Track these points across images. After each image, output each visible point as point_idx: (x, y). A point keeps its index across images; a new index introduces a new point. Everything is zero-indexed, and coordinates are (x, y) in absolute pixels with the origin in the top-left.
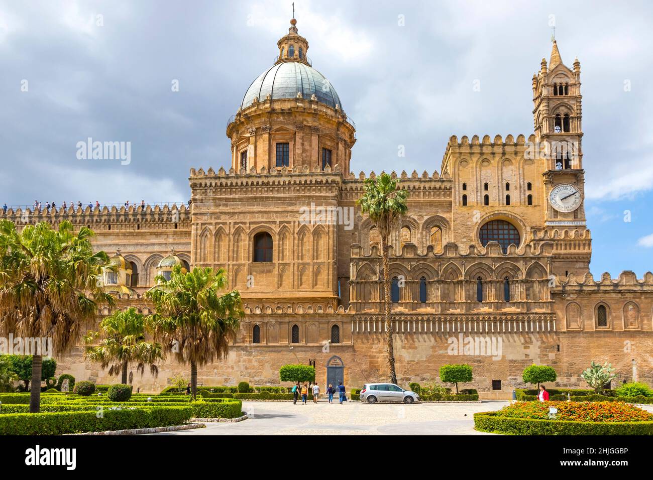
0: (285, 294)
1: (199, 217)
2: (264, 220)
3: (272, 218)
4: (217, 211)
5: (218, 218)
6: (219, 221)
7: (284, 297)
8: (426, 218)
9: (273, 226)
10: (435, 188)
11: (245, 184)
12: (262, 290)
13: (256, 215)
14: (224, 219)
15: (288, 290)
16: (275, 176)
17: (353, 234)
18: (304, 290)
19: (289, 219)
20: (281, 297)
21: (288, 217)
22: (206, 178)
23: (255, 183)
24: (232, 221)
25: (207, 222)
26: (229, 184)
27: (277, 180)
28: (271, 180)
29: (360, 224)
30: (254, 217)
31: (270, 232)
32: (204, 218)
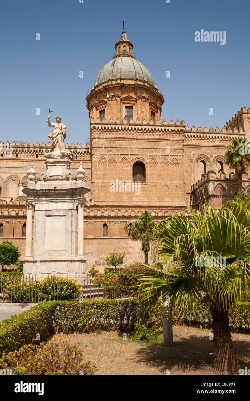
0: (155, 203)
1: (97, 149)
2: (140, 154)
3: (145, 152)
4: (109, 146)
5: (110, 151)
6: (110, 153)
7: (155, 205)
9: (145, 158)
11: (127, 129)
12: (140, 200)
13: (135, 150)
14: (114, 151)
15: (157, 201)
16: (146, 125)
17: (190, 165)
18: (167, 201)
19: (155, 153)
20: (153, 205)
21: (155, 152)
22: (102, 124)
23: (133, 129)
24: (119, 153)
25: (103, 153)
26: (117, 129)
27: (147, 127)
28: (143, 127)
29: (194, 159)
30: (133, 151)
31: (144, 162)
32: (101, 151)
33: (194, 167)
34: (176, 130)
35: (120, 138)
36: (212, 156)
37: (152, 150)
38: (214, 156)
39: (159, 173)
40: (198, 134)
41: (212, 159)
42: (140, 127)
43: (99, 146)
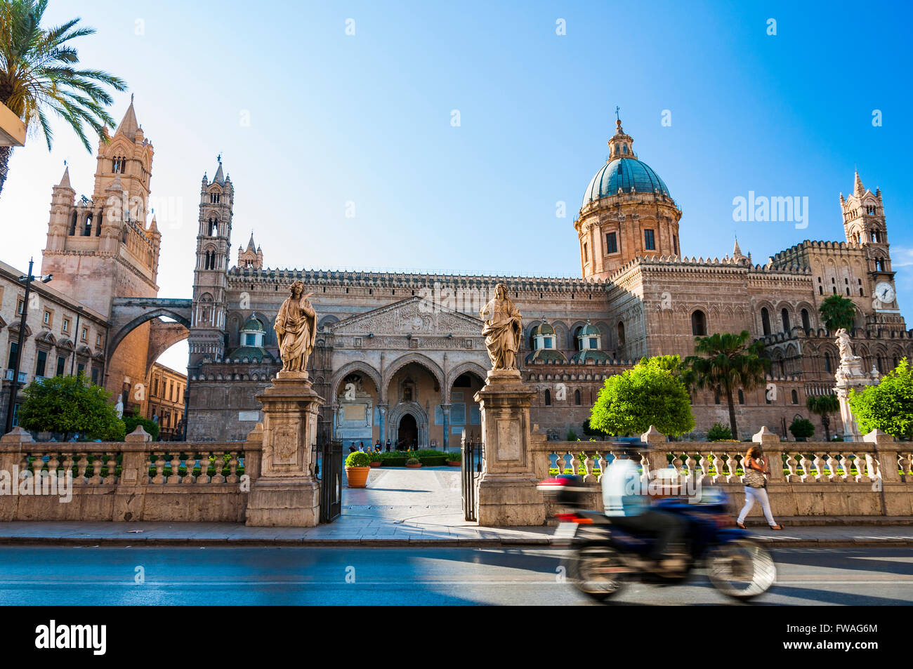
1: (650, 295)
2: (699, 301)
3: (704, 300)
8: (798, 303)
9: (705, 306)
10: (802, 280)
11: (682, 271)
13: (692, 296)
19: (716, 301)
22: (653, 264)
23: (689, 271)
24: (676, 301)
25: (657, 300)
26: (670, 270)
27: (705, 269)
28: (701, 268)
29: (755, 306)
30: (691, 298)
31: (704, 311)
32: (654, 297)
33: (755, 316)
34: (739, 272)
35: (674, 282)
36: (775, 302)
37: (713, 296)
38: (778, 302)
39: (723, 325)
40: (758, 275)
41: (775, 306)
42: (697, 269)
43: (651, 291)
